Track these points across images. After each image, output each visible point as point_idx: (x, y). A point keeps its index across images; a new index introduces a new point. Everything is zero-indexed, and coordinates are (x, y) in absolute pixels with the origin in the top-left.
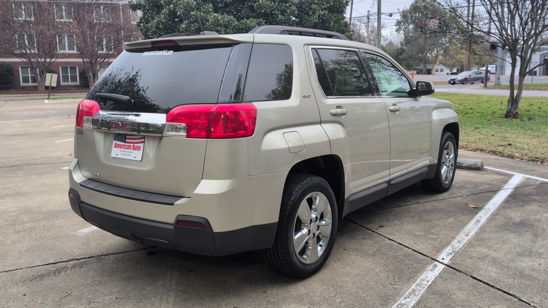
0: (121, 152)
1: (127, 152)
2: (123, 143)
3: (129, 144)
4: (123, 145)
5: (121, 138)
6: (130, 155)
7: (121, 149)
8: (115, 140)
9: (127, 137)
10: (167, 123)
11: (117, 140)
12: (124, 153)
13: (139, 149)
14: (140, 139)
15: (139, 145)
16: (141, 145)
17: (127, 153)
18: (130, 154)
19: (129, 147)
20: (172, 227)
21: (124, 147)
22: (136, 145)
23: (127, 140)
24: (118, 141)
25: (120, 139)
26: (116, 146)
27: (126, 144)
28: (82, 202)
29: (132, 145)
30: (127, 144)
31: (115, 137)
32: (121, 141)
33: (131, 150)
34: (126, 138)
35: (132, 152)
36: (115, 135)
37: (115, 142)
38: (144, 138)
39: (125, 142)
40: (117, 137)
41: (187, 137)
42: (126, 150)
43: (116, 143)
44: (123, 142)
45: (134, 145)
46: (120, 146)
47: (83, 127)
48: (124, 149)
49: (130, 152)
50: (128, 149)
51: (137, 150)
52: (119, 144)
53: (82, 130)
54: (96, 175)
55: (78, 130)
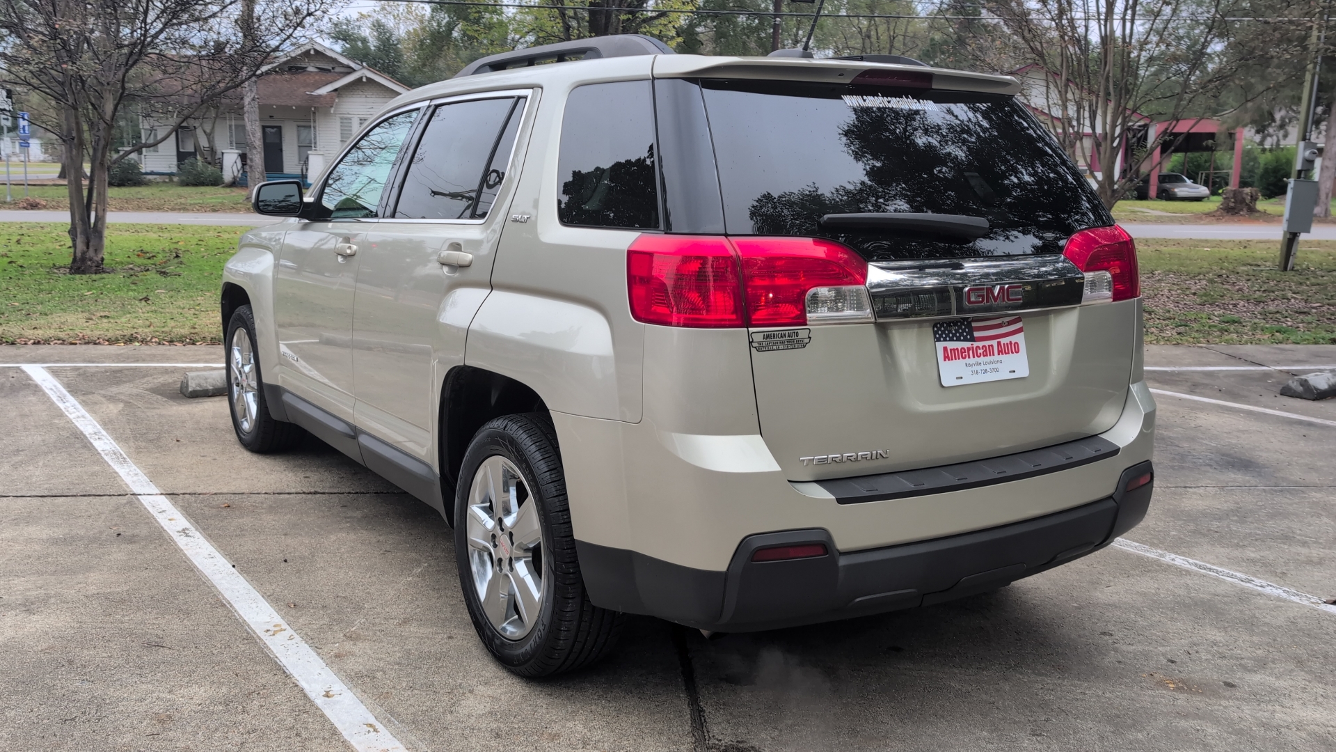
0: (970, 369)
1: (986, 363)
2: (966, 345)
3: (987, 343)
4: (969, 349)
5: (957, 331)
6: (997, 370)
7: (967, 360)
8: (939, 340)
9: (974, 324)
10: (1087, 274)
11: (945, 340)
12: (978, 368)
13: (1015, 348)
14: (1010, 323)
15: (1013, 339)
16: (1020, 338)
17: (988, 367)
18: (994, 366)
19: (987, 352)
20: (1112, 503)
21: (975, 353)
22: (1004, 341)
23: (976, 334)
24: (951, 340)
25: (954, 335)
26: (947, 355)
27: (976, 344)
28: (842, 553)
29: (994, 343)
30: (980, 344)
31: (935, 333)
32: (958, 340)
33: (997, 357)
34: (972, 330)
35: (1001, 361)
36: (935, 326)
37: (940, 346)
38: (1017, 321)
39: (973, 339)
40: (942, 333)
41: (1114, 300)
42: (982, 359)
43: (945, 349)
44: (966, 340)
45: (999, 343)
46: (962, 354)
47: (806, 325)
48: (977, 359)
49: (996, 362)
50: (987, 355)
51: (1012, 353)
52: (957, 349)
53: (803, 334)
54: (874, 457)
55: (768, 337)
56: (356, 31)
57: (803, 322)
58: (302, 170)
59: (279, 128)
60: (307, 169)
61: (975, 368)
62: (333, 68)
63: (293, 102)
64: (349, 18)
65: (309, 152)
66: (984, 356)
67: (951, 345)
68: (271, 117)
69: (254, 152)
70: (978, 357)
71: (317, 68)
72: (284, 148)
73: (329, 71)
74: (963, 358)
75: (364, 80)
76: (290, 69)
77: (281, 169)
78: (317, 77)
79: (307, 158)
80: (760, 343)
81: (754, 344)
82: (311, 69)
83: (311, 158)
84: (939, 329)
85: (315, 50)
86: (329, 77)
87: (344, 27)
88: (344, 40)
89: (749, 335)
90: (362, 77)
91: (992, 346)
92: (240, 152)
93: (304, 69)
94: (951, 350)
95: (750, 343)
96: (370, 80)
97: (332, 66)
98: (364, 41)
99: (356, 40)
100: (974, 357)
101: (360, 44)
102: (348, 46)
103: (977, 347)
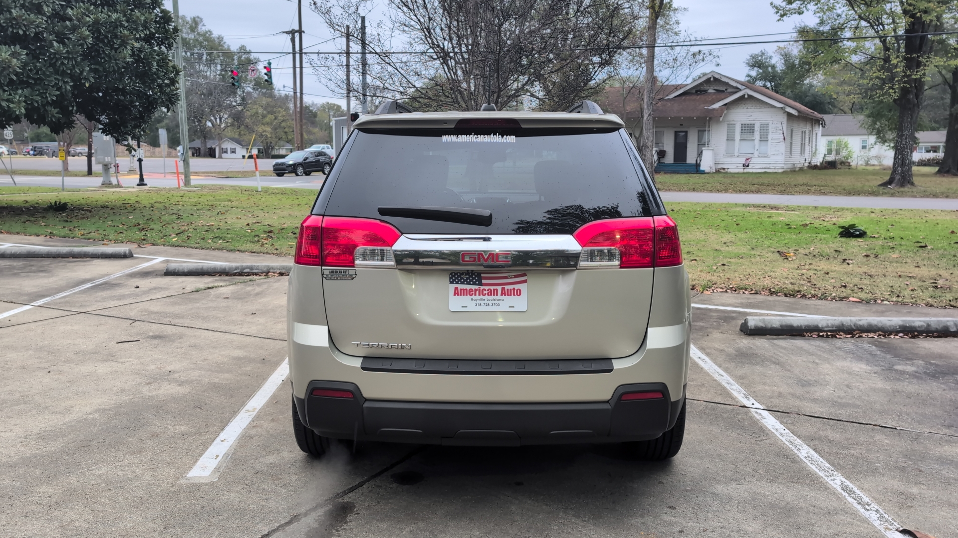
0: (474, 302)
1: (489, 300)
2: (475, 287)
3: (492, 288)
4: (476, 290)
5: (467, 279)
6: (498, 305)
7: (473, 297)
8: (451, 283)
9: (482, 275)
10: (586, 249)
11: (457, 283)
12: (482, 302)
13: (519, 292)
14: (516, 276)
15: (517, 287)
16: (523, 287)
17: (490, 303)
18: (496, 302)
19: (492, 292)
20: (607, 406)
21: (481, 293)
22: (507, 287)
23: (484, 281)
24: (462, 283)
25: (465, 281)
26: (457, 293)
27: (482, 288)
28: (366, 400)
29: (499, 288)
30: (487, 288)
31: (450, 278)
32: (468, 283)
33: (499, 297)
34: (481, 279)
35: (503, 300)
36: (451, 274)
37: (453, 286)
38: (525, 275)
39: (481, 284)
40: (456, 278)
41: (621, 268)
42: (486, 297)
43: (456, 289)
44: (474, 284)
45: (503, 289)
46: (470, 293)
47: (354, 267)
48: (481, 297)
49: (498, 300)
50: (491, 295)
51: (514, 295)
52: (466, 290)
53: (352, 272)
54: (400, 347)
55: (332, 272)
56: (768, 60)
57: (352, 265)
58: (697, 161)
59: (686, 132)
60: (700, 161)
61: (479, 302)
62: (726, 90)
63: (695, 115)
64: (763, 51)
65: (703, 148)
66: (488, 295)
67: (460, 286)
68: (681, 125)
69: (647, 150)
70: (483, 295)
71: (715, 90)
72: (688, 146)
73: (723, 91)
74: (470, 295)
75: (746, 96)
76: (697, 91)
77: (685, 160)
78: (714, 97)
79: (702, 152)
80: (328, 275)
81: (325, 276)
82: (711, 91)
83: (704, 152)
84: (453, 276)
85: (714, 78)
86: (722, 95)
87: (760, 58)
88: (759, 67)
89: (322, 270)
90: (745, 95)
91: (497, 290)
92: (657, 149)
93: (706, 91)
94: (461, 290)
95: (322, 275)
96: (750, 97)
97: (725, 88)
98: (773, 67)
99: (767, 67)
100: (479, 295)
101: (770, 69)
102: (761, 71)
103: (483, 290)
